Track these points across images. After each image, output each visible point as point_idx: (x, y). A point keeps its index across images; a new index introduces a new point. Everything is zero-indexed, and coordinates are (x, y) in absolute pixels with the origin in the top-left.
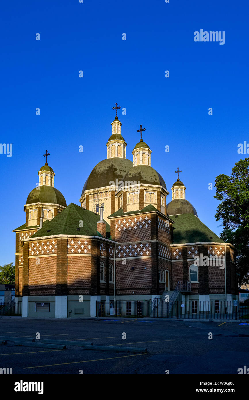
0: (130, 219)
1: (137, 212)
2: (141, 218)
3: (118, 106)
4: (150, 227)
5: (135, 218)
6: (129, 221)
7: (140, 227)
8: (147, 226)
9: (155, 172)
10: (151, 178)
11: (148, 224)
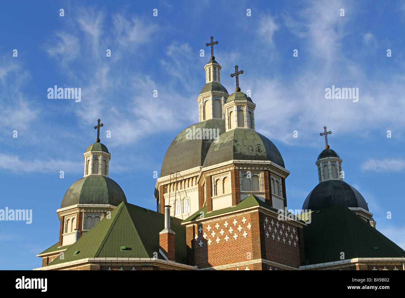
0: (217, 224)
1: (229, 209)
2: (235, 220)
3: (214, 41)
4: (250, 235)
5: (226, 222)
6: (216, 227)
7: (234, 237)
8: (245, 234)
9: (258, 138)
10: (250, 148)
11: (247, 231)
